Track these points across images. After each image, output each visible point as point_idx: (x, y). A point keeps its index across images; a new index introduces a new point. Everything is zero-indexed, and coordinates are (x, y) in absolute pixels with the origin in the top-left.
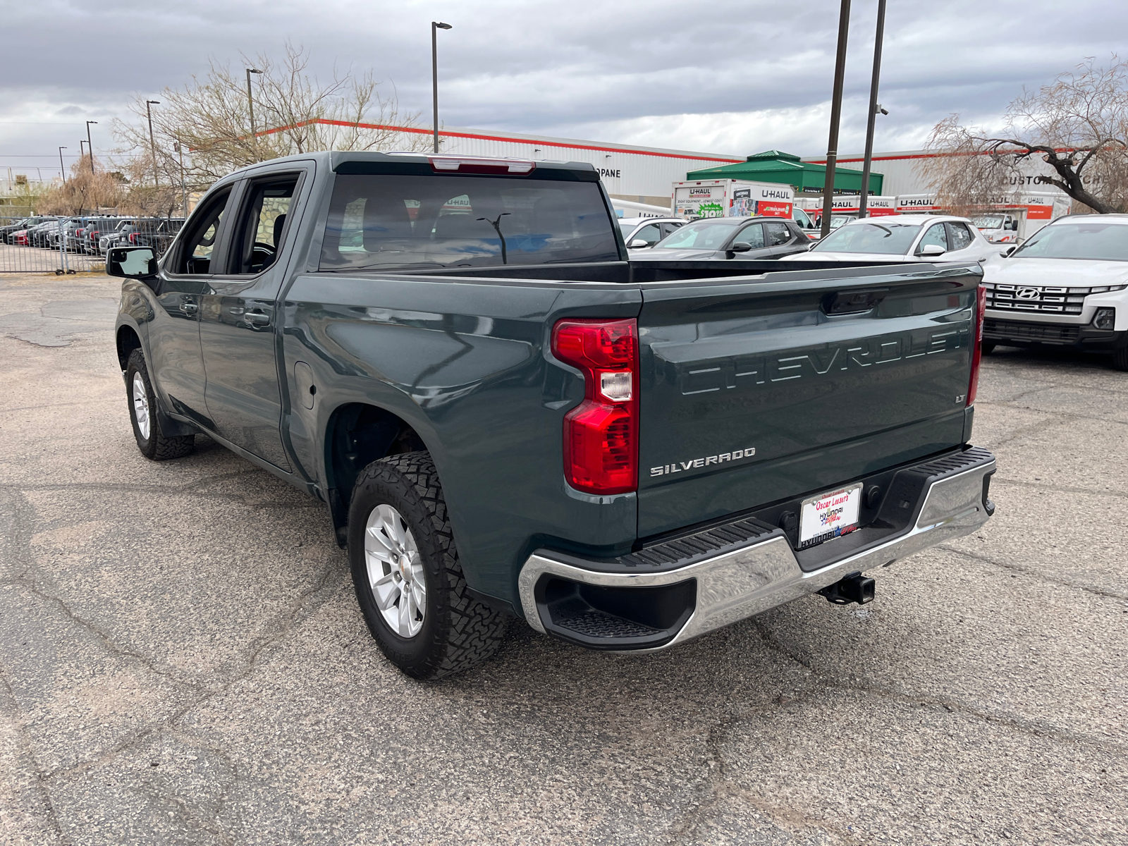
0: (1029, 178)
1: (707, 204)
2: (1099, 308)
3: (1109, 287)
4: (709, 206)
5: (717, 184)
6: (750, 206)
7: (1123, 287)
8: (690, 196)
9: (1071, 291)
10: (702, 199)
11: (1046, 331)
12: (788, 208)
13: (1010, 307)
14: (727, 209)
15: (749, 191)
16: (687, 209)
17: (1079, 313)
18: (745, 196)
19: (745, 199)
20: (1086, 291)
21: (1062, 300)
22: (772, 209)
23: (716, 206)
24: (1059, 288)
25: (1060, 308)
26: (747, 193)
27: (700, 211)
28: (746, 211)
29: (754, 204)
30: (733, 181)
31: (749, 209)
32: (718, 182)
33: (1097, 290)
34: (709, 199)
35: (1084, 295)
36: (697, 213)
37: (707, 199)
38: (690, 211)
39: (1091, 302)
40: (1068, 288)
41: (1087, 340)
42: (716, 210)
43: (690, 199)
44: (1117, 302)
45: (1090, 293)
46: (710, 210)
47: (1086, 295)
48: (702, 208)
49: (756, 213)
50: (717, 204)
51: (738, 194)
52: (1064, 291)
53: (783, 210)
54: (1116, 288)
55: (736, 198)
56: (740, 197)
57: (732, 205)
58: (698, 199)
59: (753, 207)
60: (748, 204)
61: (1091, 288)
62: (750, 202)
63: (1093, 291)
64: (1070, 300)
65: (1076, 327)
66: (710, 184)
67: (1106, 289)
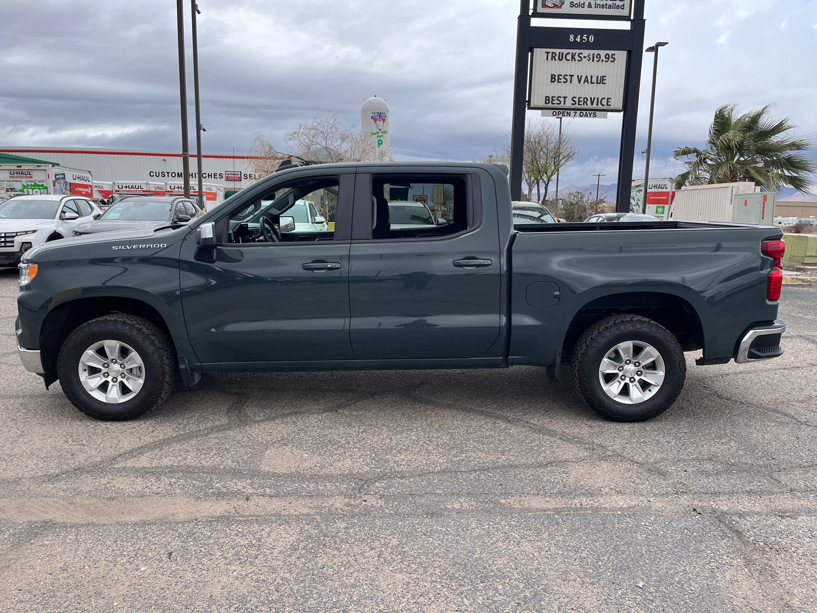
0: (168, 173)
1: (30, 184)
2: (23, 243)
3: (27, 232)
4: (32, 185)
5: (39, 168)
6: (66, 186)
7: (34, 231)
8: (10, 177)
9: (7, 235)
10: (24, 180)
12: (90, 189)
14: (51, 189)
15: (64, 174)
16: (8, 187)
17: (13, 246)
18: (62, 178)
19: (62, 181)
20: (15, 234)
21: (3, 239)
22: (80, 189)
23: (39, 185)
26: (62, 176)
27: (23, 189)
28: (64, 190)
29: (68, 186)
30: (53, 166)
31: (66, 189)
32: (40, 166)
33: (21, 234)
34: (31, 180)
35: (14, 237)
36: (20, 191)
37: (29, 180)
38: (12, 189)
39: (18, 240)
40: (5, 233)
42: (40, 189)
43: (11, 179)
44: (31, 239)
45: (17, 235)
46: (33, 189)
47: (15, 236)
48: (24, 187)
49: (70, 192)
50: (40, 184)
51: (58, 177)
52: (3, 235)
53: (87, 190)
54: (31, 232)
55: (56, 179)
56: (59, 179)
57: (54, 185)
58: (20, 179)
59: (68, 188)
60: (65, 185)
61: (17, 233)
62: (66, 183)
63: (18, 234)
64: (8, 240)
65: (13, 254)
66: (31, 168)
67: (25, 233)
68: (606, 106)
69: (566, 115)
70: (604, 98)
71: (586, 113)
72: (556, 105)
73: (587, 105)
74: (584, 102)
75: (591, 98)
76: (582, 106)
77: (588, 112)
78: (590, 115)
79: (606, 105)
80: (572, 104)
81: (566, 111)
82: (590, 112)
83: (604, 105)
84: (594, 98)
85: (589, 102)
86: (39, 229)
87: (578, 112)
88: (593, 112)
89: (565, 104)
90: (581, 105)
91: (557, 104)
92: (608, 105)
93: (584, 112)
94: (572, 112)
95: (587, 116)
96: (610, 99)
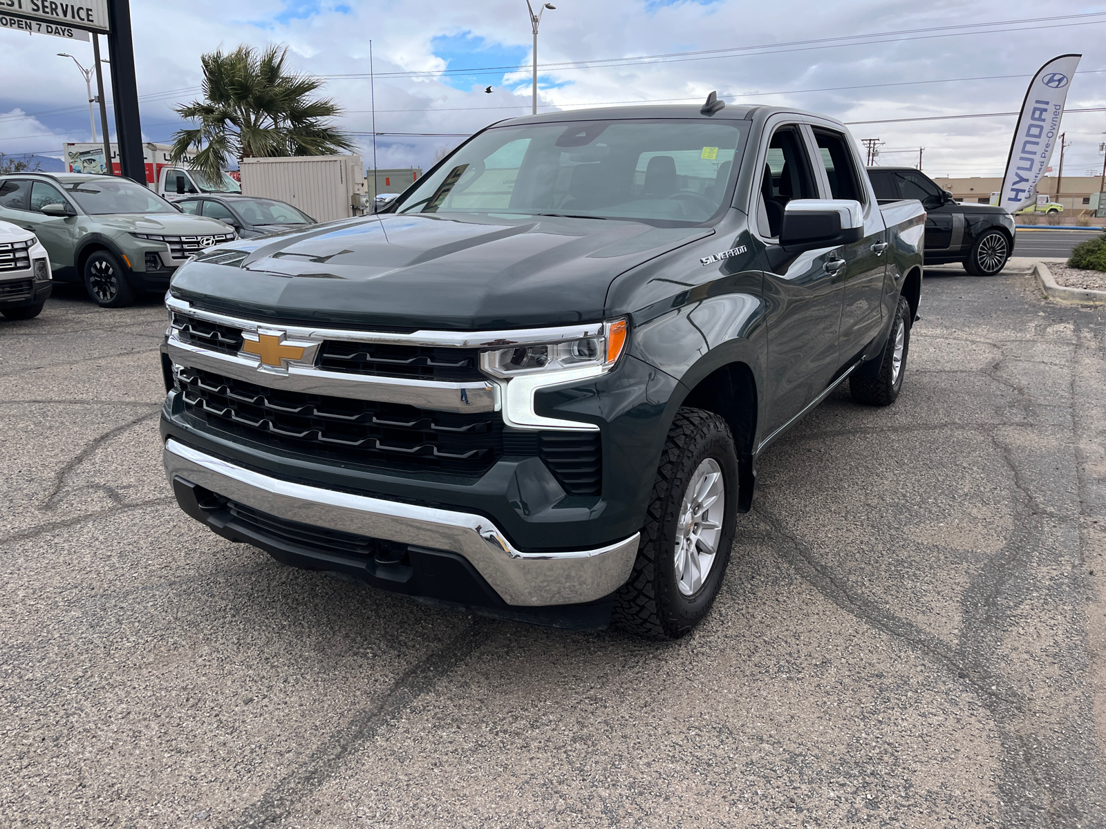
21: (12, 256)
25: (13, 265)
40: (12, 244)
68: (86, 21)
69: (24, 26)
70: (82, 9)
71: (57, 28)
72: (5, 6)
73: (57, 15)
74: (52, 9)
75: (62, 5)
76: (50, 15)
77: (59, 27)
78: (63, 32)
79: (86, 19)
80: (34, 10)
81: (24, 20)
82: (63, 28)
83: (83, 20)
84: (67, 5)
85: (60, 10)
87: (44, 25)
88: (67, 28)
89: (20, 7)
90: (48, 13)
91: (8, 5)
92: (89, 20)
93: (54, 27)
94: (34, 23)
95: (60, 34)
96: (91, 10)
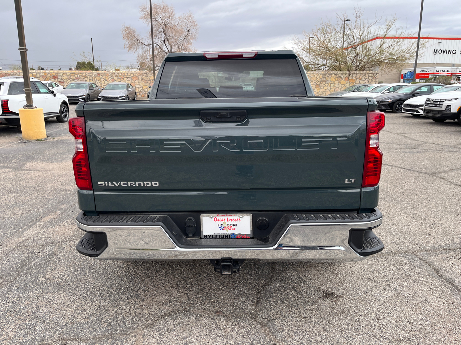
2: (448, 105)
3: (452, 99)
7: (456, 99)
9: (441, 100)
11: (436, 113)
13: (429, 105)
17: (442, 107)
20: (445, 100)
21: (439, 103)
24: (438, 100)
25: (438, 106)
33: (448, 100)
39: (445, 104)
41: (444, 115)
44: (452, 104)
52: (439, 100)
61: (446, 99)
65: (441, 111)
67: (451, 100)
86: (460, 98)
